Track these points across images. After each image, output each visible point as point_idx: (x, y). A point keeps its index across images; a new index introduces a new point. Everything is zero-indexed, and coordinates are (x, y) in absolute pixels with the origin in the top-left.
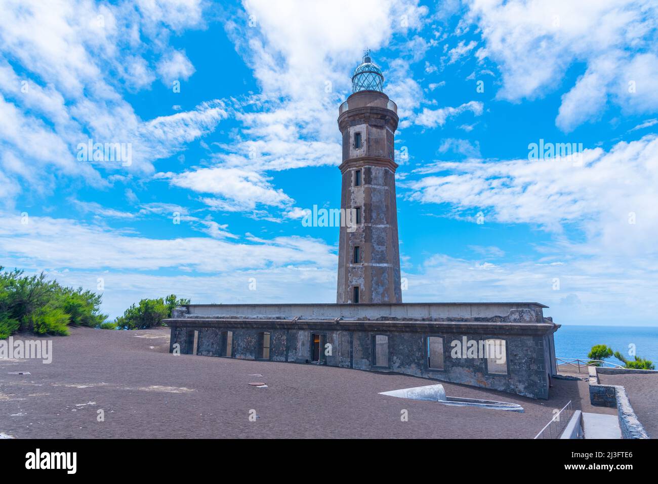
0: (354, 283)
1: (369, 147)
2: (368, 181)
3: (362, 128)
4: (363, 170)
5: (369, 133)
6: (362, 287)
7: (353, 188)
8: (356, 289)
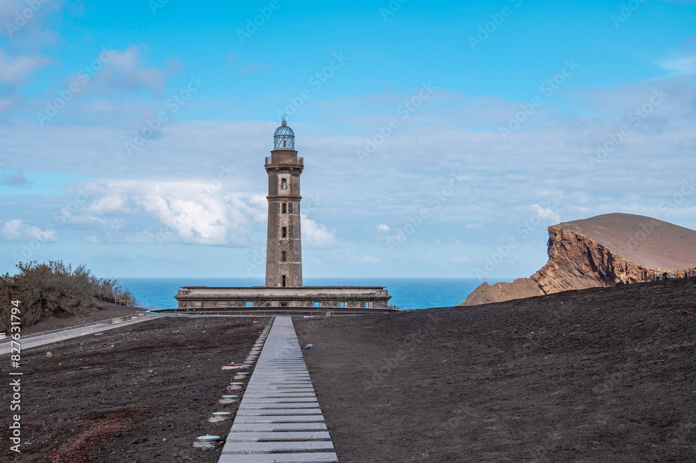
0: (282, 273)
1: (291, 189)
2: (291, 211)
3: (287, 176)
4: (288, 204)
5: (291, 180)
6: (288, 276)
7: (280, 214)
8: (284, 277)
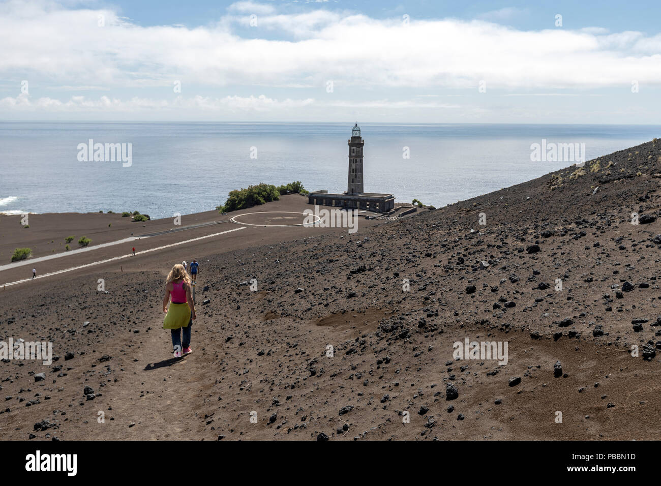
0: (352, 187)
1: (356, 153)
2: (356, 162)
3: (355, 148)
4: (355, 159)
6: (354, 189)
